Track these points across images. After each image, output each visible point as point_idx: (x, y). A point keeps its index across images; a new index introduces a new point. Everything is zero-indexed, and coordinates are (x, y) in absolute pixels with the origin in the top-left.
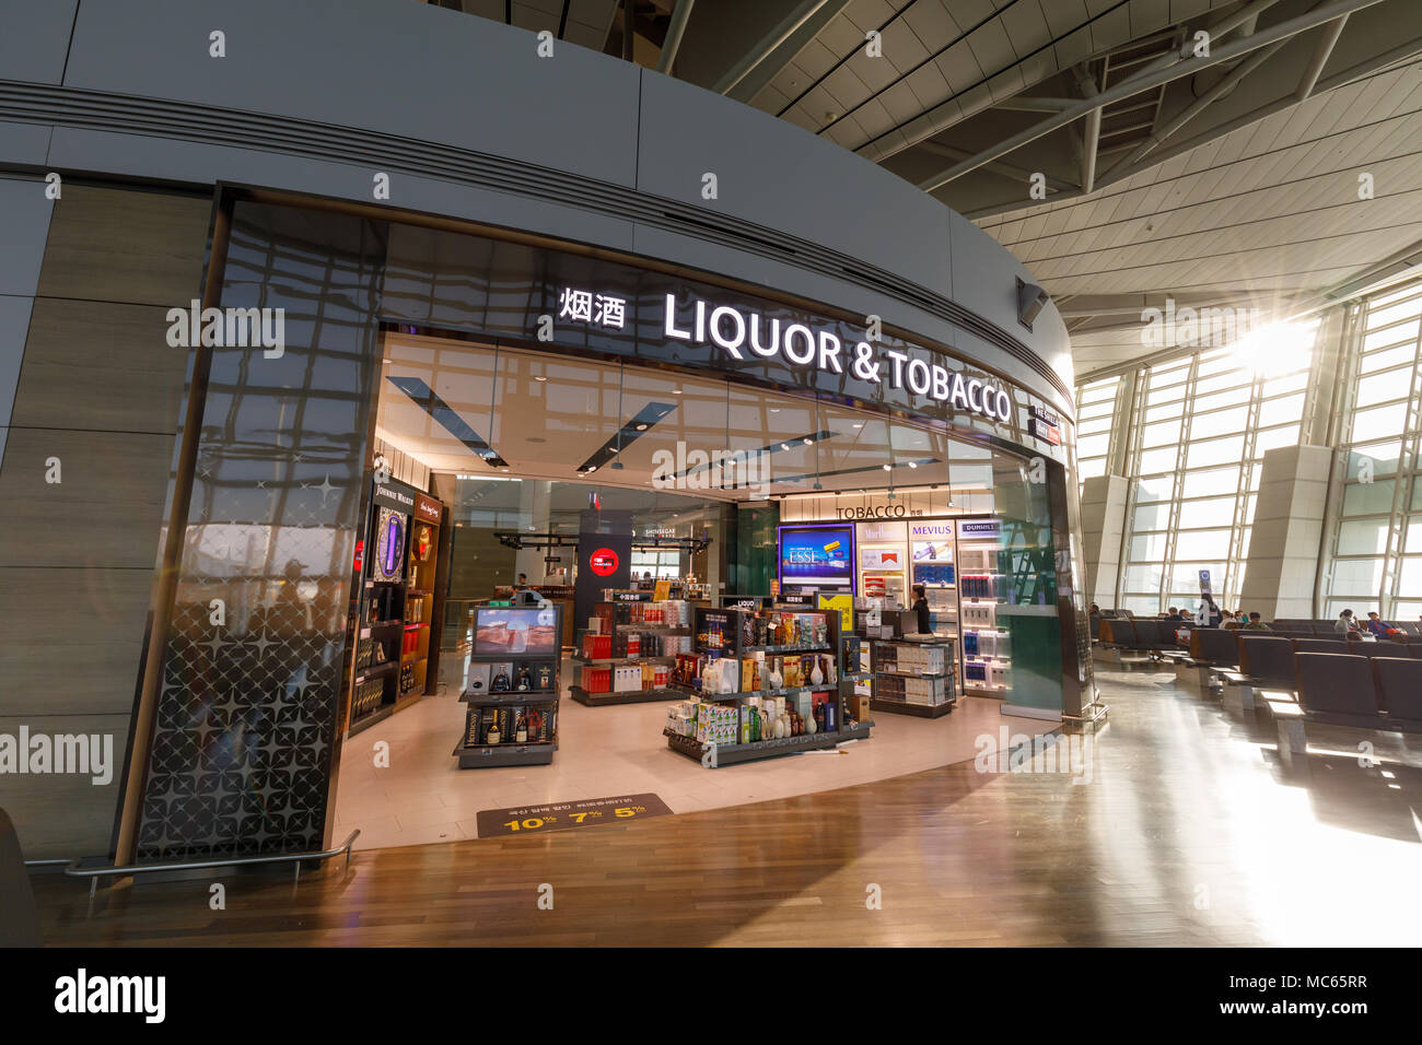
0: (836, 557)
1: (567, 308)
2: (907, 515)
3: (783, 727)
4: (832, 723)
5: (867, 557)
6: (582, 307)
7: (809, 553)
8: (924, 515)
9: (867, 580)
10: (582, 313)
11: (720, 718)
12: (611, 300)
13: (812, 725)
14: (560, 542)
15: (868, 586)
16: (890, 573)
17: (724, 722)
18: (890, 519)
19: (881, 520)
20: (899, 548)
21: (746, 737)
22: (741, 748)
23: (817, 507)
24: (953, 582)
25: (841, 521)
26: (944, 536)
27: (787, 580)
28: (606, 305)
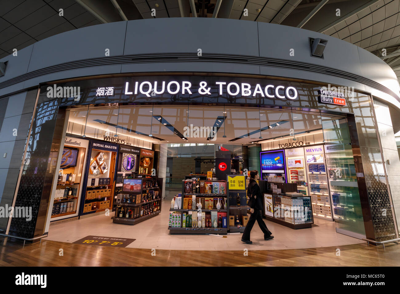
0: (279, 163)
1: (98, 93)
2: (305, 145)
3: (201, 224)
4: (225, 225)
5: (289, 162)
6: (102, 92)
7: (270, 162)
8: (311, 144)
9: (291, 171)
10: (102, 94)
11: (174, 217)
12: (110, 88)
13: (215, 224)
14: (211, 161)
15: (291, 173)
16: (298, 168)
17: (175, 219)
18: (298, 147)
19: (294, 147)
20: (301, 158)
21: (184, 225)
22: (181, 229)
23: (273, 145)
24: (325, 172)
25: (280, 149)
26: (320, 152)
27: (264, 171)
28: (108, 90)
